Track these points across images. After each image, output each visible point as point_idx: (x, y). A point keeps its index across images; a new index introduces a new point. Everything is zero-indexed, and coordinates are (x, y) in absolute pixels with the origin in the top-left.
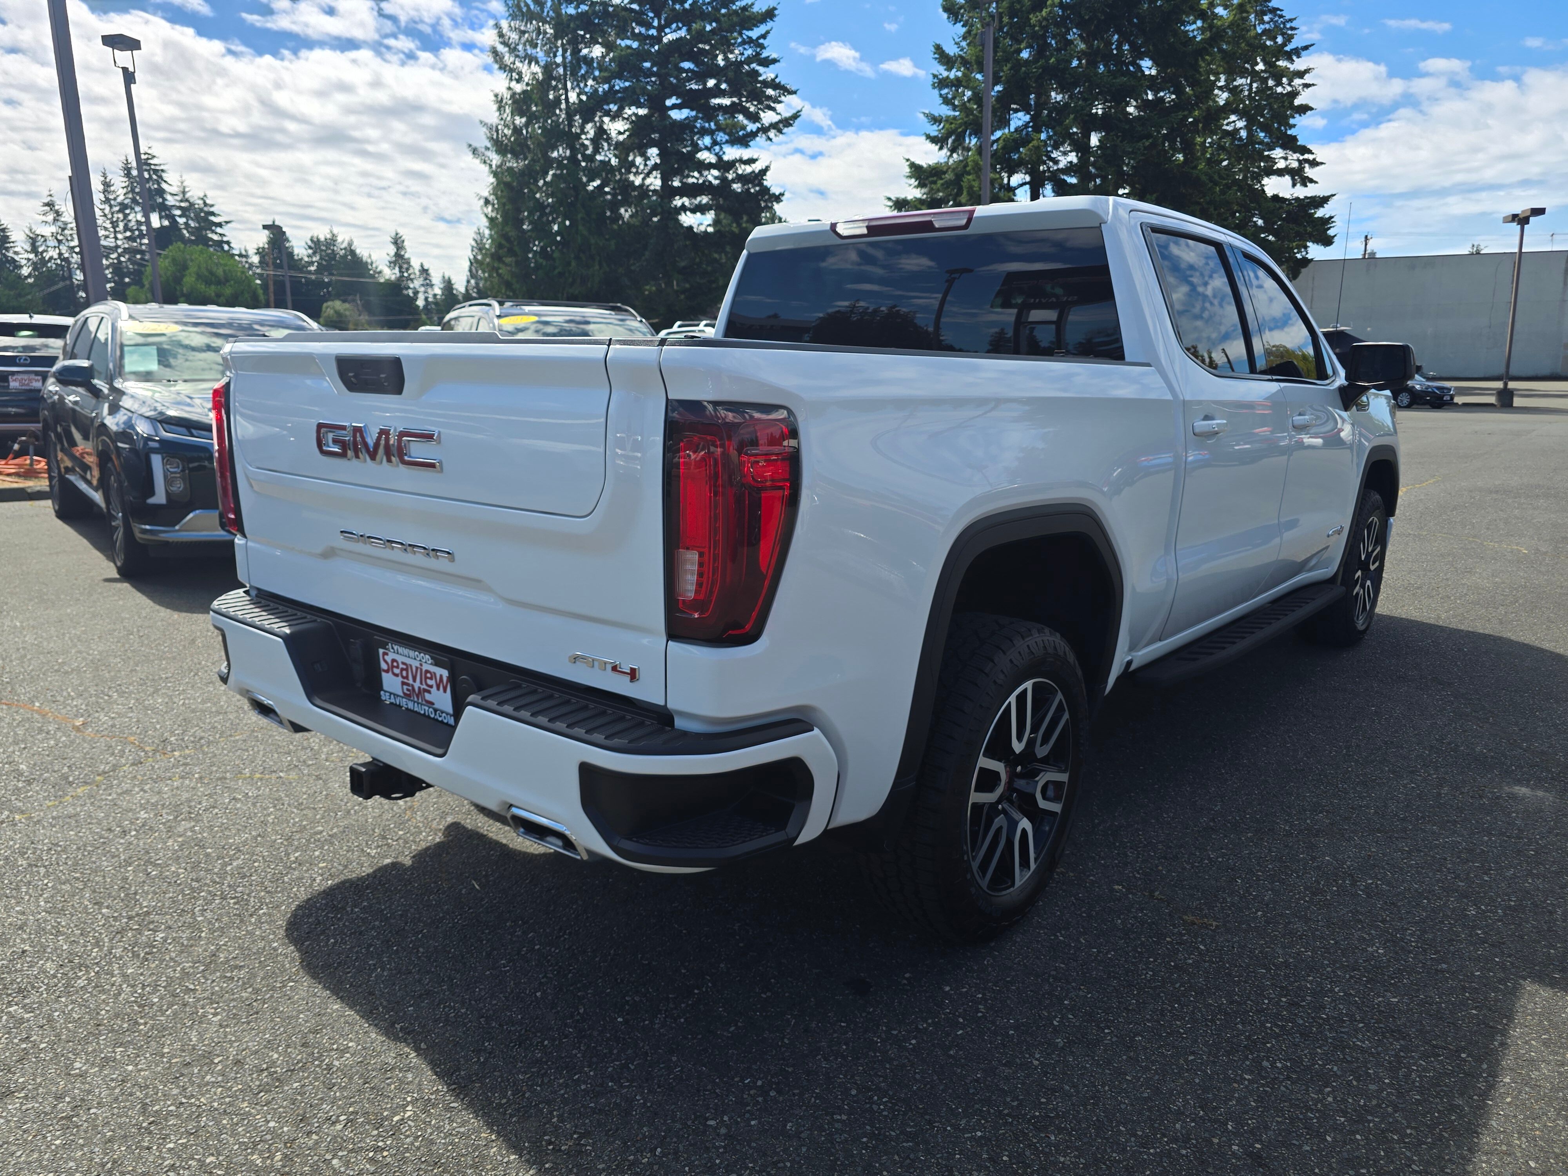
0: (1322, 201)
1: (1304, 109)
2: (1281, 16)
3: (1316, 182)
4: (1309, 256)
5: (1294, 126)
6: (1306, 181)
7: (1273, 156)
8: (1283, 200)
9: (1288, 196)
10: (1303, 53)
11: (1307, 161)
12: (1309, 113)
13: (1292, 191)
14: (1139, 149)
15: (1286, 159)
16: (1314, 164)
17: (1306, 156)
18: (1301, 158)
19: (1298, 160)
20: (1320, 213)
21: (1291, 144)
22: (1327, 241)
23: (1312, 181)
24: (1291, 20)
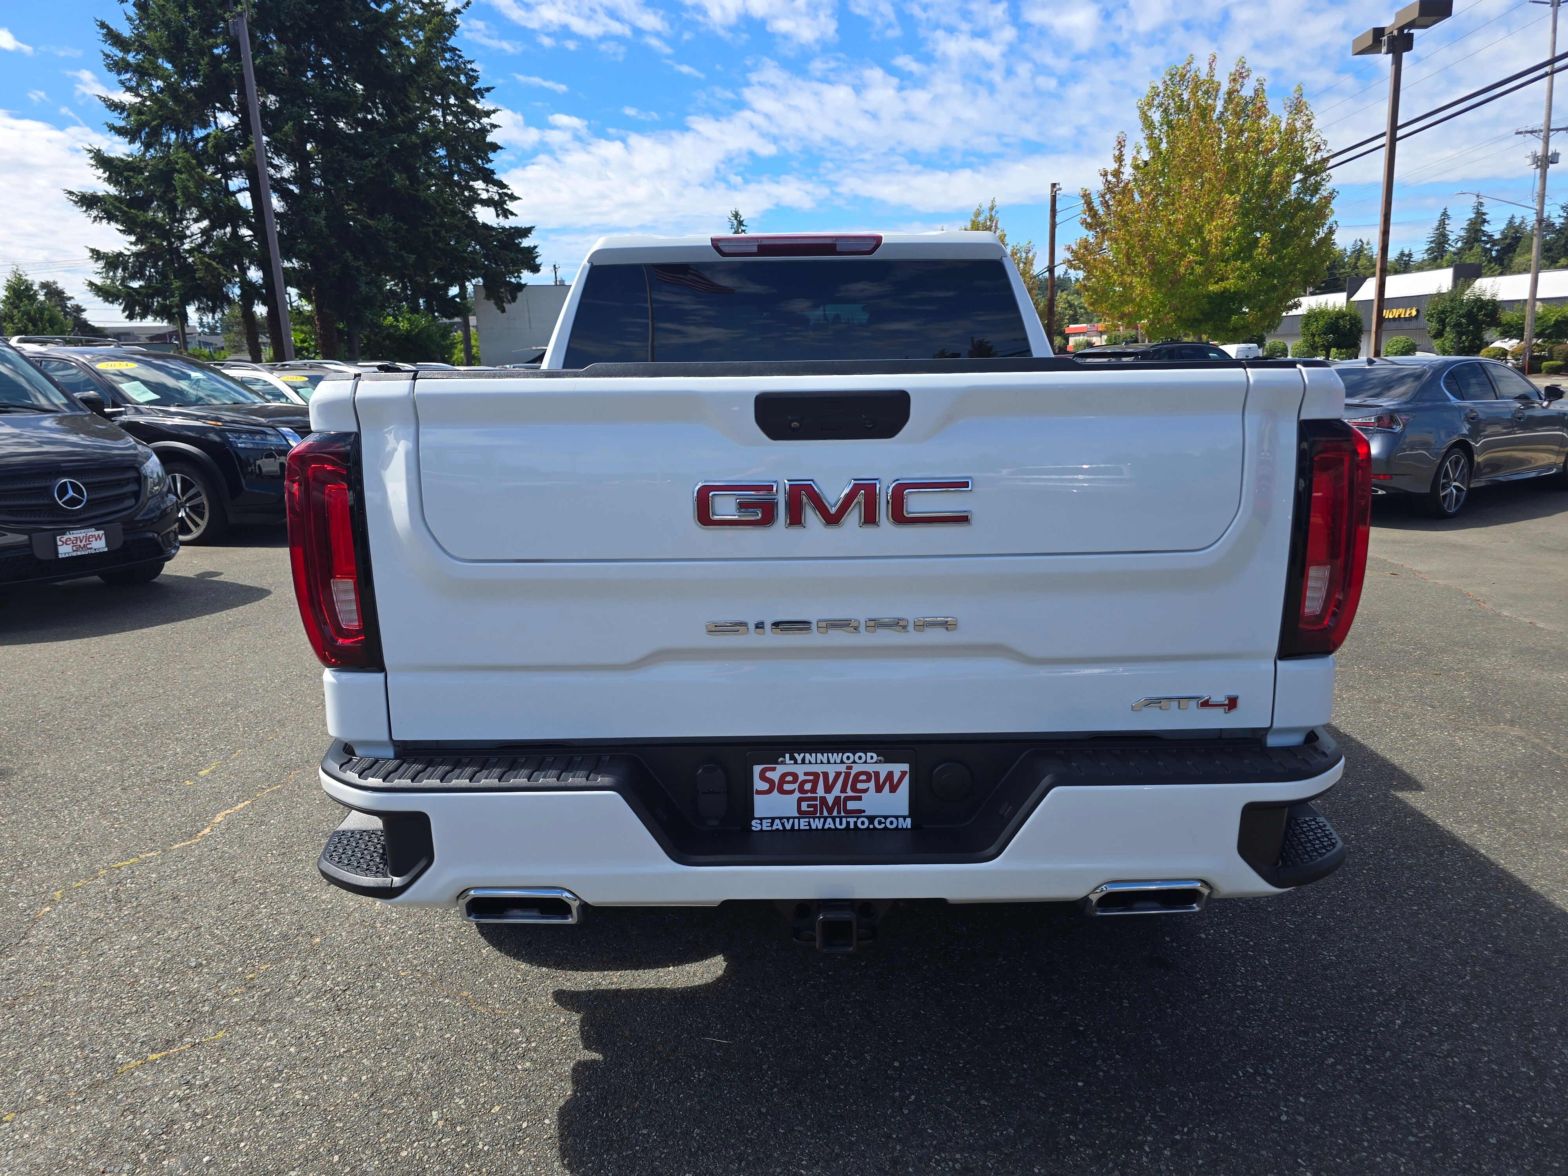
0: (526, 232)
1: (495, 147)
2: (460, 57)
3: (516, 215)
4: (523, 282)
5: (491, 161)
6: (506, 213)
7: (476, 187)
8: (492, 228)
9: (495, 226)
10: (486, 94)
11: (506, 194)
12: (499, 151)
13: (497, 221)
14: (367, 167)
15: (488, 191)
16: (513, 198)
17: (505, 191)
18: (500, 191)
19: (499, 194)
20: (526, 243)
21: (488, 177)
22: (535, 269)
23: (512, 214)
24: (470, 62)
